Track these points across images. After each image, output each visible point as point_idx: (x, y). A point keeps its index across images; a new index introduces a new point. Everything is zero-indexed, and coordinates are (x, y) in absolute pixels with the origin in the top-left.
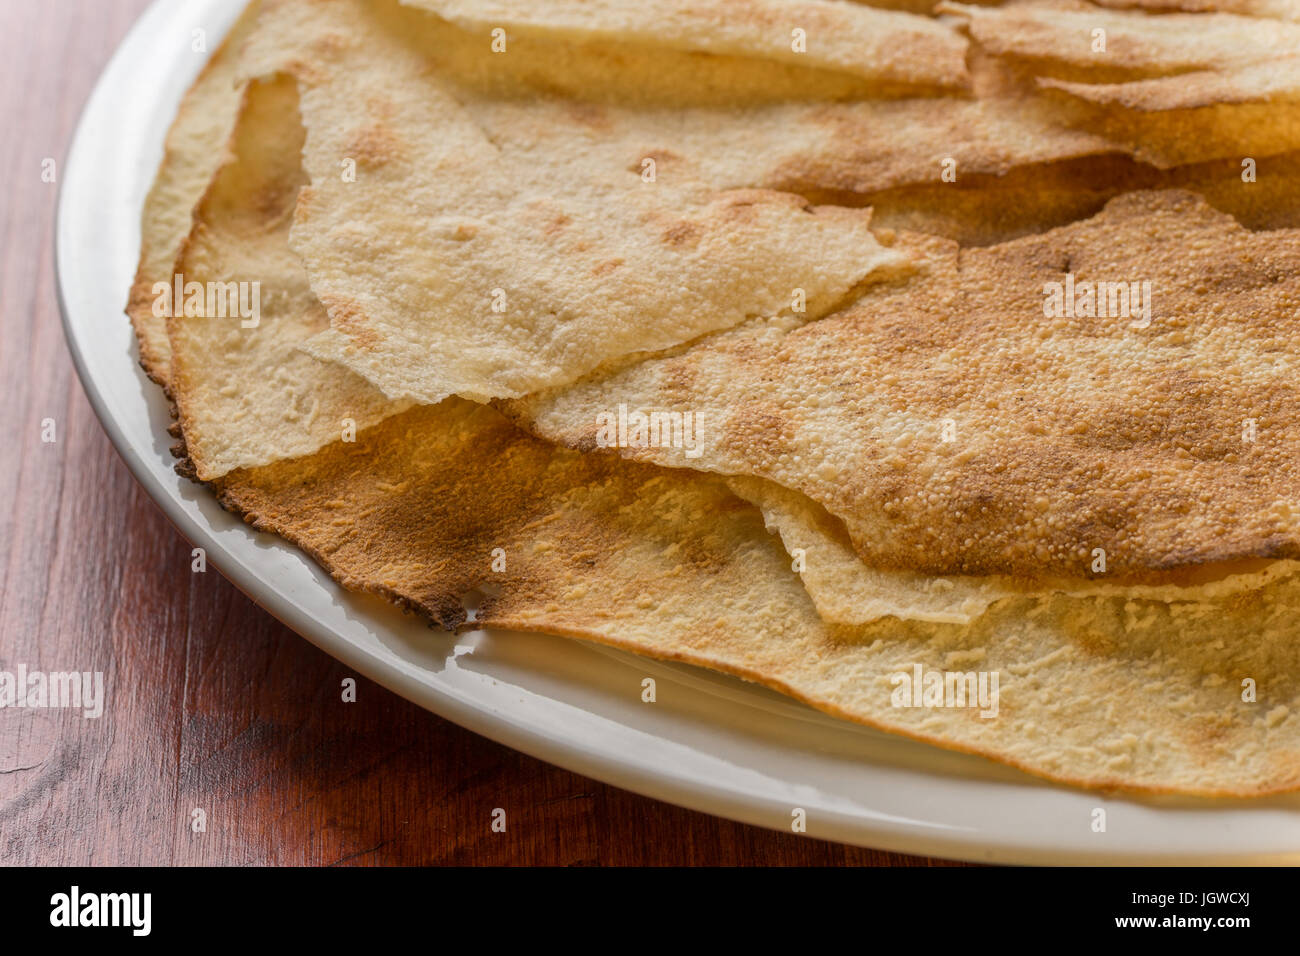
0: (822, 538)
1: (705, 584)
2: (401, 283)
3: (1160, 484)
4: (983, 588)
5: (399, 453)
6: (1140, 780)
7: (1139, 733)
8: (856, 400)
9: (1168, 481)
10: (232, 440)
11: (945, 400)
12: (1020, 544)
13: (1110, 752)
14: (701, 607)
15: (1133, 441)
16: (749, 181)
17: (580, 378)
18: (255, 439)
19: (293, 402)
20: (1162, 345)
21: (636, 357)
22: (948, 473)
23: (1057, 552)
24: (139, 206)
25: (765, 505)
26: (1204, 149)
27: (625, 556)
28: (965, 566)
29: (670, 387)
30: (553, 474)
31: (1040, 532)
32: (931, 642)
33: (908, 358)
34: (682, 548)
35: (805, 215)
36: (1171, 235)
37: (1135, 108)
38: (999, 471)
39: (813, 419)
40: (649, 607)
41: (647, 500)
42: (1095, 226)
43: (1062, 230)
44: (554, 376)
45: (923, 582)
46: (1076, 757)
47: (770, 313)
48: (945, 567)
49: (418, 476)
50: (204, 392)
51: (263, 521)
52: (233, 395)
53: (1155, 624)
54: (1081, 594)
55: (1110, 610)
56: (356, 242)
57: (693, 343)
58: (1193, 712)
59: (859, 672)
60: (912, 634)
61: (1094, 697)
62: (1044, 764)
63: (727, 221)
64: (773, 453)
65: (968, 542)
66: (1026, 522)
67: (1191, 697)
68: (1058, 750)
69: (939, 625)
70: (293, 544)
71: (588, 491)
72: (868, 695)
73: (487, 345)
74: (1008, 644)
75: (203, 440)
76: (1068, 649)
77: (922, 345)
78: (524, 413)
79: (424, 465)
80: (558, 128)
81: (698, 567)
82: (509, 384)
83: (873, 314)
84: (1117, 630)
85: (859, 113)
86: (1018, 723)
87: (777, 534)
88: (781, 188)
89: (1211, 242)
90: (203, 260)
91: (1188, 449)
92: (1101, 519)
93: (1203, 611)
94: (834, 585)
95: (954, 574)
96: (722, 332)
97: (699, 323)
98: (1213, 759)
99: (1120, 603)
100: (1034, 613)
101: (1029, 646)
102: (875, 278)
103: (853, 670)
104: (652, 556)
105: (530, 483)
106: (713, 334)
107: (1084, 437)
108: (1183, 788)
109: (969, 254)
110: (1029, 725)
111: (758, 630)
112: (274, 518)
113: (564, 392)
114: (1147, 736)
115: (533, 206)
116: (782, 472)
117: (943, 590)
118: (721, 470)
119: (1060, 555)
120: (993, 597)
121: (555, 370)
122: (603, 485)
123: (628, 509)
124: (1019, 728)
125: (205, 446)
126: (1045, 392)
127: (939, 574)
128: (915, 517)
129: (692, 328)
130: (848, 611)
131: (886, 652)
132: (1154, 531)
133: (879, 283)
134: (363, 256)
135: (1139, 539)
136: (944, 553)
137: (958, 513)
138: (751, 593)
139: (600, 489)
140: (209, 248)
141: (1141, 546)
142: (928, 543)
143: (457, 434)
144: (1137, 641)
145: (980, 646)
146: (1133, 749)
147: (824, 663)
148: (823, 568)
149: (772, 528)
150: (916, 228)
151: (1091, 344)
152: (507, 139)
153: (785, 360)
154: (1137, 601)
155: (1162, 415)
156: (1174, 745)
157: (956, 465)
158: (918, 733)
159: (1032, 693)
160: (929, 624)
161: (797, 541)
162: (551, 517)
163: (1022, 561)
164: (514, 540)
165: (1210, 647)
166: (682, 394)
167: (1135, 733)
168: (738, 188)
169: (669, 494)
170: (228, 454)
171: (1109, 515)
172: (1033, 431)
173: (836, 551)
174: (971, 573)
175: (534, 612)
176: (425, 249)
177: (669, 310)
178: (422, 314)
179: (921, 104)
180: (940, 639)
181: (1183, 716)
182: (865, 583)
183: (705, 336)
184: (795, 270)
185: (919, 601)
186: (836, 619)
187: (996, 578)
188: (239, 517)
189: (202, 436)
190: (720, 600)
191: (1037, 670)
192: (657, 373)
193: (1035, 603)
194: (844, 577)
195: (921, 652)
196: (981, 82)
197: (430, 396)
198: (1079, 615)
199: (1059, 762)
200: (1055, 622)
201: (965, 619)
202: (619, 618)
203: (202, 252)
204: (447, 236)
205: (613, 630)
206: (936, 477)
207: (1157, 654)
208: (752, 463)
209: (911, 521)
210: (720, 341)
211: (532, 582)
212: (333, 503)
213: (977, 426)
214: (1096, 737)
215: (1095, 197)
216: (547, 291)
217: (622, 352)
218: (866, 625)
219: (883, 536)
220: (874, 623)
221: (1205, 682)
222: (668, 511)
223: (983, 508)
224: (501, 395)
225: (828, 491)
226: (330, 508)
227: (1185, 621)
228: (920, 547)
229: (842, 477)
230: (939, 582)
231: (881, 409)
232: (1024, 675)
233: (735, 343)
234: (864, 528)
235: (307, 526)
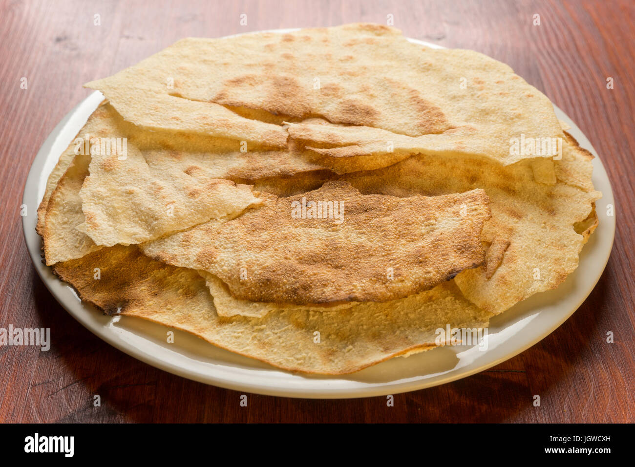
0: (222, 290)
1: (188, 302)
2: (110, 207)
3: (320, 276)
4: (267, 307)
5: (108, 257)
6: (305, 369)
7: (307, 353)
8: (237, 247)
9: (323, 276)
10: (59, 253)
11: (263, 248)
12: (278, 294)
13: (298, 359)
14: (185, 310)
15: (315, 262)
16: (219, 176)
17: (159, 238)
18: (65, 253)
19: (78, 242)
20: (330, 231)
21: (176, 231)
22: (260, 271)
23: (288, 297)
24: (47, 179)
25: (207, 279)
26: (353, 168)
27: (166, 292)
28: (262, 300)
29: (184, 241)
30: (151, 265)
31: (284, 291)
32: (250, 323)
33: (255, 233)
34: (183, 291)
35: (234, 187)
36: (339, 195)
37: (332, 156)
38: (274, 271)
39: (224, 252)
40: (170, 309)
41: (176, 275)
42: (318, 192)
43: (309, 192)
44: (150, 237)
45: (250, 304)
46: (288, 361)
47: (218, 218)
48: (257, 300)
49: (111, 265)
50: (54, 237)
51: (64, 279)
52: (62, 238)
53: (318, 318)
54: (296, 309)
55: (305, 313)
56: (99, 194)
57: (193, 227)
58: (325, 346)
59: (227, 332)
60: (246, 320)
61: (296, 342)
62: (277, 363)
63: (209, 189)
64: (210, 263)
65: (263, 293)
66: (280, 287)
67: (325, 342)
68: (282, 358)
69: (253, 318)
70: (72, 286)
71: (159, 271)
72: (228, 340)
73: (132, 227)
74: (273, 324)
75: (50, 253)
76: (290, 326)
77: (260, 229)
78: (141, 248)
79: (114, 262)
80: (166, 158)
81: (187, 297)
82: (136, 240)
83: (248, 218)
84: (306, 320)
85: (255, 155)
86: (272, 349)
87: (209, 288)
88: (227, 178)
89: (350, 198)
90: (58, 197)
91: (331, 265)
92: (302, 287)
93: (332, 314)
94: (223, 304)
95: (259, 302)
96: (203, 223)
97: (196, 221)
98: (328, 362)
99: (308, 311)
100: (282, 314)
101: (279, 324)
102: (251, 207)
103: (225, 331)
104: (174, 293)
105: (143, 268)
106: (200, 224)
107: (301, 261)
108: (317, 372)
109: (280, 200)
110: (275, 350)
111: (201, 317)
112: (67, 277)
113: (154, 242)
114: (309, 355)
115: (153, 184)
116: (212, 269)
117: (256, 307)
118: (194, 268)
119: (289, 298)
120: (270, 309)
121: (151, 235)
122: (164, 269)
123: (169, 278)
124: (272, 351)
125: (50, 255)
126: (292, 246)
127: (255, 302)
128: (249, 284)
129: (193, 222)
130: (226, 313)
131: (236, 326)
132: (317, 291)
133: (252, 209)
134: (101, 199)
135: (312, 294)
136: (256, 295)
137: (261, 284)
138: (200, 306)
139: (163, 271)
140: (61, 193)
141: (312, 296)
142: (252, 293)
143: (125, 252)
144: (312, 323)
145: (265, 324)
146: (304, 358)
147: (217, 329)
148: (221, 299)
149: (207, 286)
150: (267, 191)
151: (310, 230)
152: (151, 162)
153: (219, 233)
154: (313, 311)
155: (325, 254)
156: (317, 358)
157: (262, 269)
158: (240, 353)
159: (278, 340)
160: (250, 317)
161: (214, 290)
162: (147, 279)
163: (278, 299)
164: (135, 286)
165: (333, 326)
166: (187, 243)
167: (306, 353)
168: (215, 178)
169: (182, 273)
170: (57, 257)
171: (304, 286)
172: (286, 258)
173: (225, 294)
174: (264, 302)
175: (136, 310)
176: (119, 196)
177: (187, 217)
178: (115, 217)
179: (273, 152)
180: (253, 322)
181: (322, 348)
182: (233, 303)
183: (197, 225)
184: (227, 205)
185: (248, 310)
186: (223, 315)
187: (271, 304)
188: (58, 277)
189: (50, 252)
190: (191, 307)
191: (281, 332)
192: (181, 236)
193: (283, 311)
194: (227, 302)
195: (247, 326)
196: (291, 146)
197: (110, 244)
198: (296, 315)
199: (282, 362)
200: (287, 317)
201: (260, 316)
202: (160, 313)
203: (59, 194)
204: (126, 193)
205: (157, 317)
206: (256, 272)
207: (317, 328)
208: (203, 266)
209: (247, 286)
210: (202, 227)
211: (138, 300)
212: (85, 273)
213: (270, 256)
214: (294, 354)
215: (321, 181)
216: (151, 211)
217: (171, 230)
218: (232, 317)
219: (239, 290)
220: (235, 316)
221: (330, 337)
222: (181, 278)
223: (267, 282)
224: (133, 243)
225: (224, 275)
226: (84, 275)
227: (326, 317)
228: (250, 293)
229: (229, 272)
230: (255, 304)
231: (244, 250)
232: (276, 334)
233: (205, 227)
234: (234, 287)
235: (77, 280)
